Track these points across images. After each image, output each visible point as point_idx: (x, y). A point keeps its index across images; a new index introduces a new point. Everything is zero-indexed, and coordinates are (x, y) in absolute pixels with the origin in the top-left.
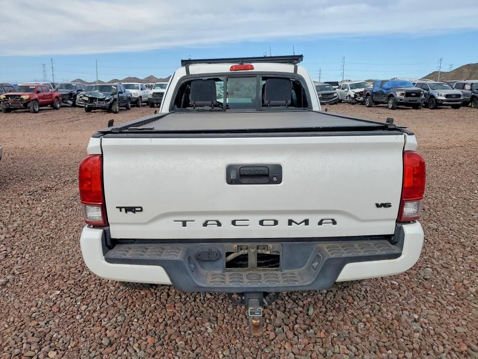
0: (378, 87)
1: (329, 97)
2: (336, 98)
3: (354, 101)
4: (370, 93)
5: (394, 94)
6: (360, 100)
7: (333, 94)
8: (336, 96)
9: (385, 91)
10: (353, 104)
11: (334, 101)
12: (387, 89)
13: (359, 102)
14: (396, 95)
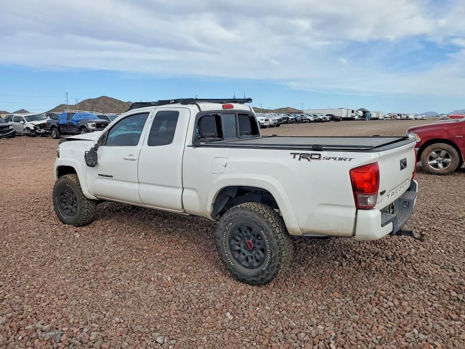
0: (64, 119)
1: (4, 130)
2: (13, 131)
3: (34, 133)
4: (56, 126)
5: (85, 125)
6: (41, 132)
7: (8, 126)
8: (13, 129)
9: (75, 123)
10: (34, 136)
11: (10, 134)
12: (77, 121)
13: (39, 134)
14: (88, 126)
